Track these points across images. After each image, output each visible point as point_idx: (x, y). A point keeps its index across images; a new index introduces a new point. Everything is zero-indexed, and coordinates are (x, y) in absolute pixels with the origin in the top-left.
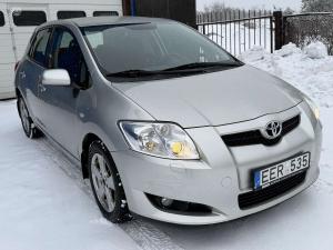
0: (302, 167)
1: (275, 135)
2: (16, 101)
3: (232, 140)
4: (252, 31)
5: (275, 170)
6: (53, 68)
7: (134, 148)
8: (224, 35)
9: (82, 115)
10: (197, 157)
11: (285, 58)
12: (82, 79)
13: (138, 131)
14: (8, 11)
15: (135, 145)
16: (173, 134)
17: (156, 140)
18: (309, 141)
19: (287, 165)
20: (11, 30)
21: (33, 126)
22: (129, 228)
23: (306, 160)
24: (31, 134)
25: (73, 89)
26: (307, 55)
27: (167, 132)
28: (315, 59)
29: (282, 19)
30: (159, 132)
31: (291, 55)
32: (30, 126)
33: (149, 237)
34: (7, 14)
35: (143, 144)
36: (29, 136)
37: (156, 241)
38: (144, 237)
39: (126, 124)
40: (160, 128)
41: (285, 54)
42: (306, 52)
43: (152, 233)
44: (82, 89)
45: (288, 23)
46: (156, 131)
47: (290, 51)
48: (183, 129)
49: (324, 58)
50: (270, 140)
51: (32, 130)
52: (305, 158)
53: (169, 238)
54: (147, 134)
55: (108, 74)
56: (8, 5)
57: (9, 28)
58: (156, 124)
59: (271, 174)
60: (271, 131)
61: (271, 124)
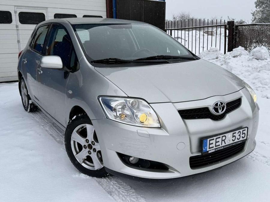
0: (241, 139)
1: (221, 112)
2: (18, 83)
3: (186, 114)
4: (210, 37)
5: (220, 140)
6: (49, 55)
7: (110, 117)
8: (187, 39)
9: (70, 92)
10: (158, 125)
11: (235, 59)
12: (72, 65)
13: (113, 104)
14: (15, 12)
15: (111, 115)
16: (141, 107)
17: (128, 112)
18: (248, 119)
19: (229, 136)
20: (17, 26)
21: (30, 102)
22: (103, 182)
23: (245, 133)
24: (29, 108)
25: (64, 71)
26: (253, 57)
27: (136, 106)
28: (260, 60)
29: (234, 27)
30: (130, 105)
31: (240, 56)
32: (28, 102)
33: (118, 189)
34: (14, 14)
35: (117, 114)
36: (26, 110)
37: (123, 192)
38: (114, 189)
39: (104, 99)
40: (131, 102)
41: (236, 55)
42: (252, 54)
43: (120, 186)
44: (71, 72)
45: (239, 31)
46: (127, 105)
47: (239, 53)
48: (149, 104)
49: (266, 59)
50: (216, 116)
51: (29, 105)
52: (244, 132)
53: (134, 191)
54: (120, 107)
55: (92, 61)
56: (16, 7)
57: (15, 26)
58: (128, 99)
59: (216, 142)
60: (218, 109)
61: (217, 103)
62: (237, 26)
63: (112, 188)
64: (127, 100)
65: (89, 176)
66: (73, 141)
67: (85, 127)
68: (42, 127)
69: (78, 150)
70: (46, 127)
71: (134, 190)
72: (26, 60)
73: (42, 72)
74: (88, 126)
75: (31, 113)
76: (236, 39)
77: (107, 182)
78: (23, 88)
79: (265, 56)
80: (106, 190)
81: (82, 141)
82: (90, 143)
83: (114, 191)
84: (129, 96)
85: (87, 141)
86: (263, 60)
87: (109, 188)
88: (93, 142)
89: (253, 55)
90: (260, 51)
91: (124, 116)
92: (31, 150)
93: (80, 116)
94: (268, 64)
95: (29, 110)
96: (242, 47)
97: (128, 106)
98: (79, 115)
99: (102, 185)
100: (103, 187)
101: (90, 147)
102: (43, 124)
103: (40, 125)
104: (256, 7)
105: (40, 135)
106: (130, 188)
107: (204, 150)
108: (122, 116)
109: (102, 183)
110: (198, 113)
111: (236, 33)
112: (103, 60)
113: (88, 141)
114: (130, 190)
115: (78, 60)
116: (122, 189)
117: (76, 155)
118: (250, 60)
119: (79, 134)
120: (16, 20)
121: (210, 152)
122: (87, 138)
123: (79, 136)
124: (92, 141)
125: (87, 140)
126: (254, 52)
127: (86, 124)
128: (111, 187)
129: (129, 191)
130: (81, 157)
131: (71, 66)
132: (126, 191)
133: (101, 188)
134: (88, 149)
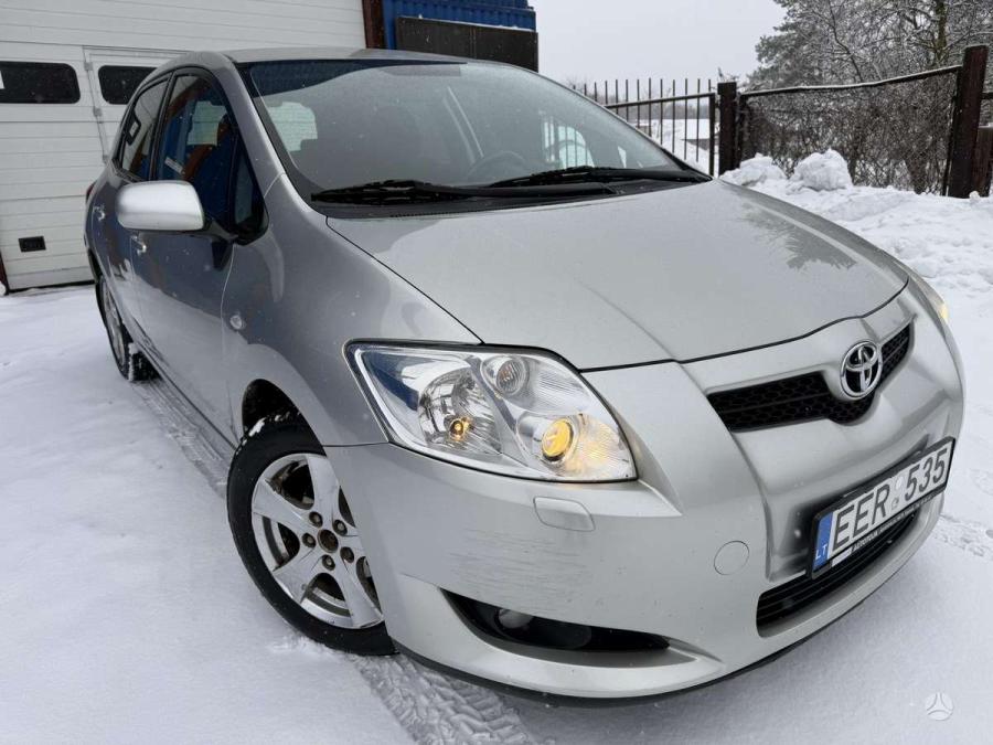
0: (930, 487)
1: (866, 388)
2: (93, 289)
3: (736, 410)
5: (870, 505)
7: (406, 439)
9: (238, 323)
10: (625, 470)
12: (242, 213)
13: (418, 377)
14: (88, 67)
15: (408, 428)
16: (541, 388)
17: (478, 409)
19: (898, 482)
20: (97, 112)
21: (133, 349)
22: (387, 676)
23: (942, 464)
24: (131, 369)
25: (211, 241)
26: (802, 182)
27: (520, 384)
28: (823, 192)
29: (737, 100)
30: (494, 381)
31: (763, 182)
32: (127, 349)
33: (450, 712)
34: (85, 73)
35: (435, 426)
36: (125, 375)
37: (475, 730)
38: (436, 714)
39: (375, 354)
40: (496, 369)
41: (749, 179)
42: (799, 175)
43: (459, 697)
44: (237, 241)
45: (751, 111)
46: (479, 377)
47: (759, 173)
48: (578, 372)
49: (843, 188)
50: (848, 404)
51: (130, 359)
52: (941, 458)
53: (515, 719)
54: (448, 389)
55: (317, 192)
56: (87, 52)
57: (91, 110)
58: (483, 356)
59: (859, 517)
60: (858, 374)
61: (856, 353)
62: (744, 97)
63: (427, 709)
64: (479, 361)
65: (331, 651)
66: (261, 520)
67: (301, 465)
68: (170, 436)
69: (283, 549)
70: (184, 434)
71: (518, 714)
72: (105, 211)
73: (144, 247)
74: (314, 462)
75: (139, 383)
76: (742, 134)
77: (406, 679)
78: (108, 303)
79: (838, 178)
80: (402, 723)
81: (295, 518)
82: (328, 526)
83: (436, 722)
84: (486, 342)
85: (315, 518)
86: (833, 189)
87: (415, 707)
88: (338, 522)
89: (802, 178)
90: (823, 166)
91: (466, 425)
92: (123, 535)
93: (279, 422)
94: (850, 200)
95: (131, 375)
96: (765, 154)
97: (485, 386)
98: (277, 418)
99: (382, 694)
100: (389, 707)
101: (328, 540)
102: (174, 425)
103: (162, 429)
104: (760, 59)
105: (161, 467)
106: (500, 704)
107: (817, 557)
108: (458, 428)
109: (385, 685)
110: (799, 395)
111: (742, 116)
112: (361, 189)
113: (317, 520)
114: (503, 714)
115: (262, 190)
116: (468, 714)
117: (277, 568)
118: (794, 190)
119: (280, 493)
120: (91, 92)
121: (835, 562)
122: (313, 509)
123: (281, 498)
124: (336, 518)
125: (313, 515)
126: (806, 168)
127: (307, 455)
128: (424, 700)
129: (495, 723)
130: (296, 576)
131: (238, 221)
132: (485, 724)
133: (383, 708)
134: (320, 551)
